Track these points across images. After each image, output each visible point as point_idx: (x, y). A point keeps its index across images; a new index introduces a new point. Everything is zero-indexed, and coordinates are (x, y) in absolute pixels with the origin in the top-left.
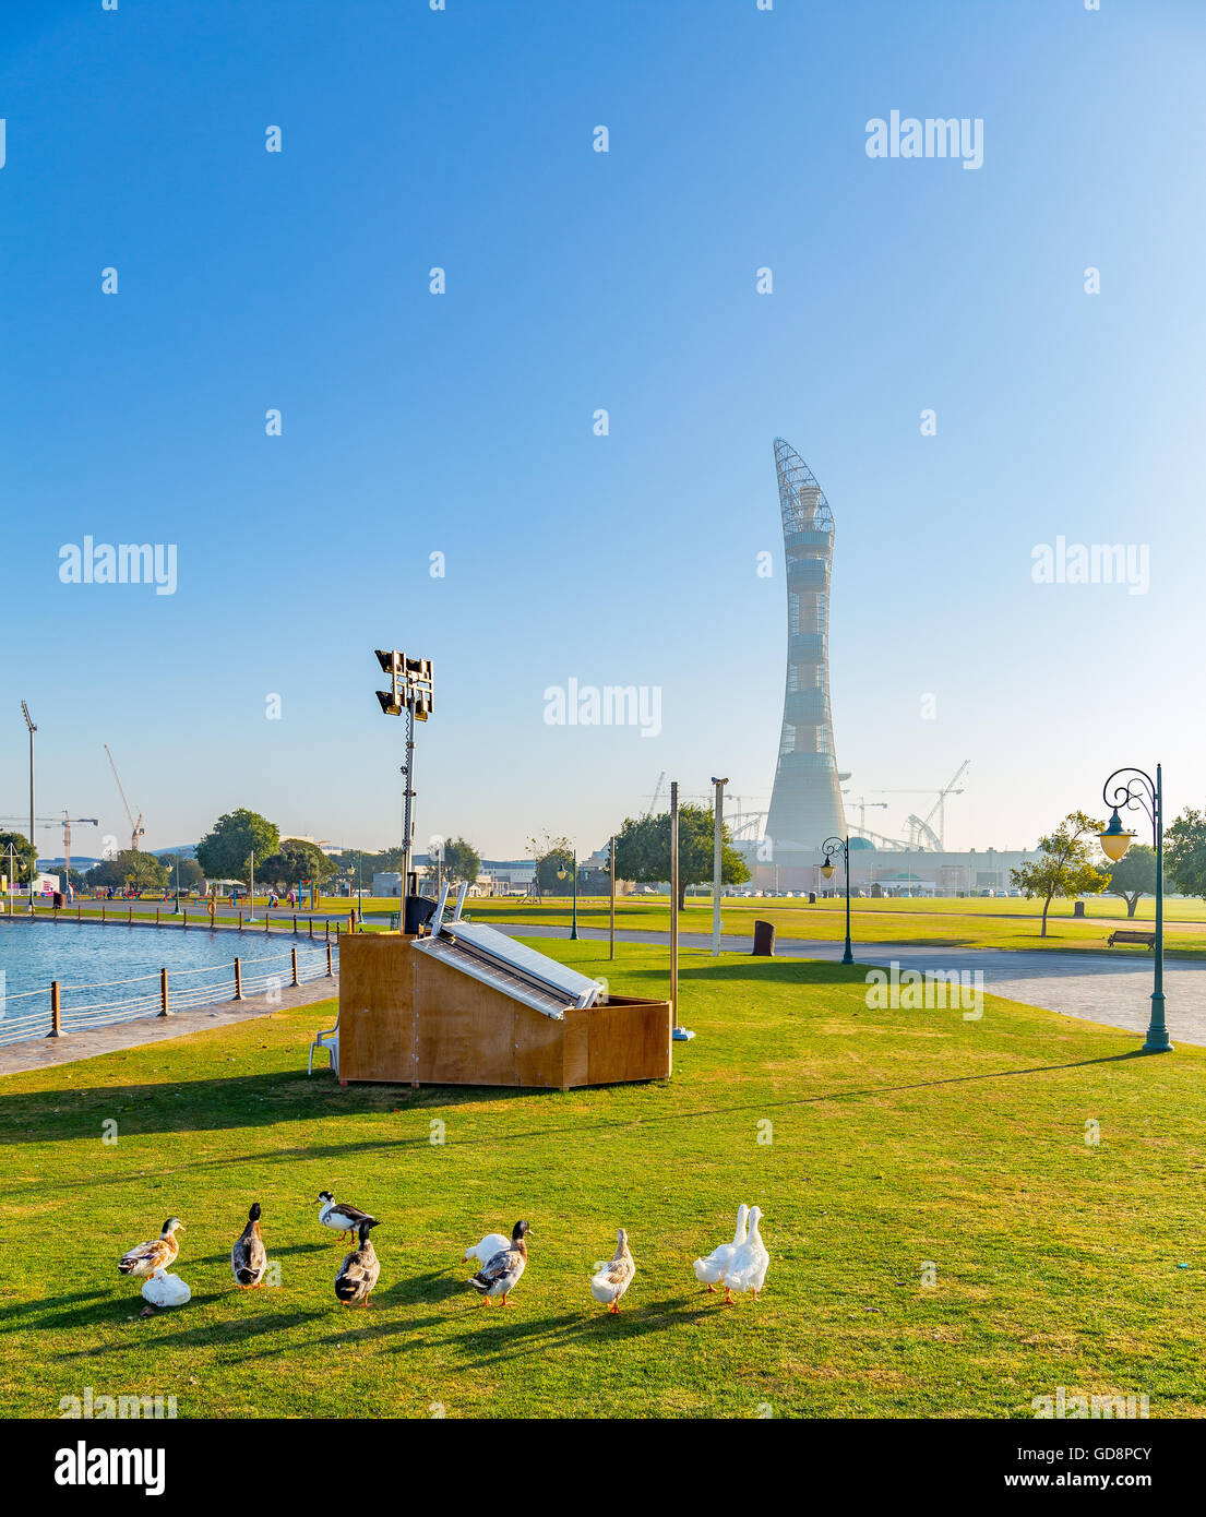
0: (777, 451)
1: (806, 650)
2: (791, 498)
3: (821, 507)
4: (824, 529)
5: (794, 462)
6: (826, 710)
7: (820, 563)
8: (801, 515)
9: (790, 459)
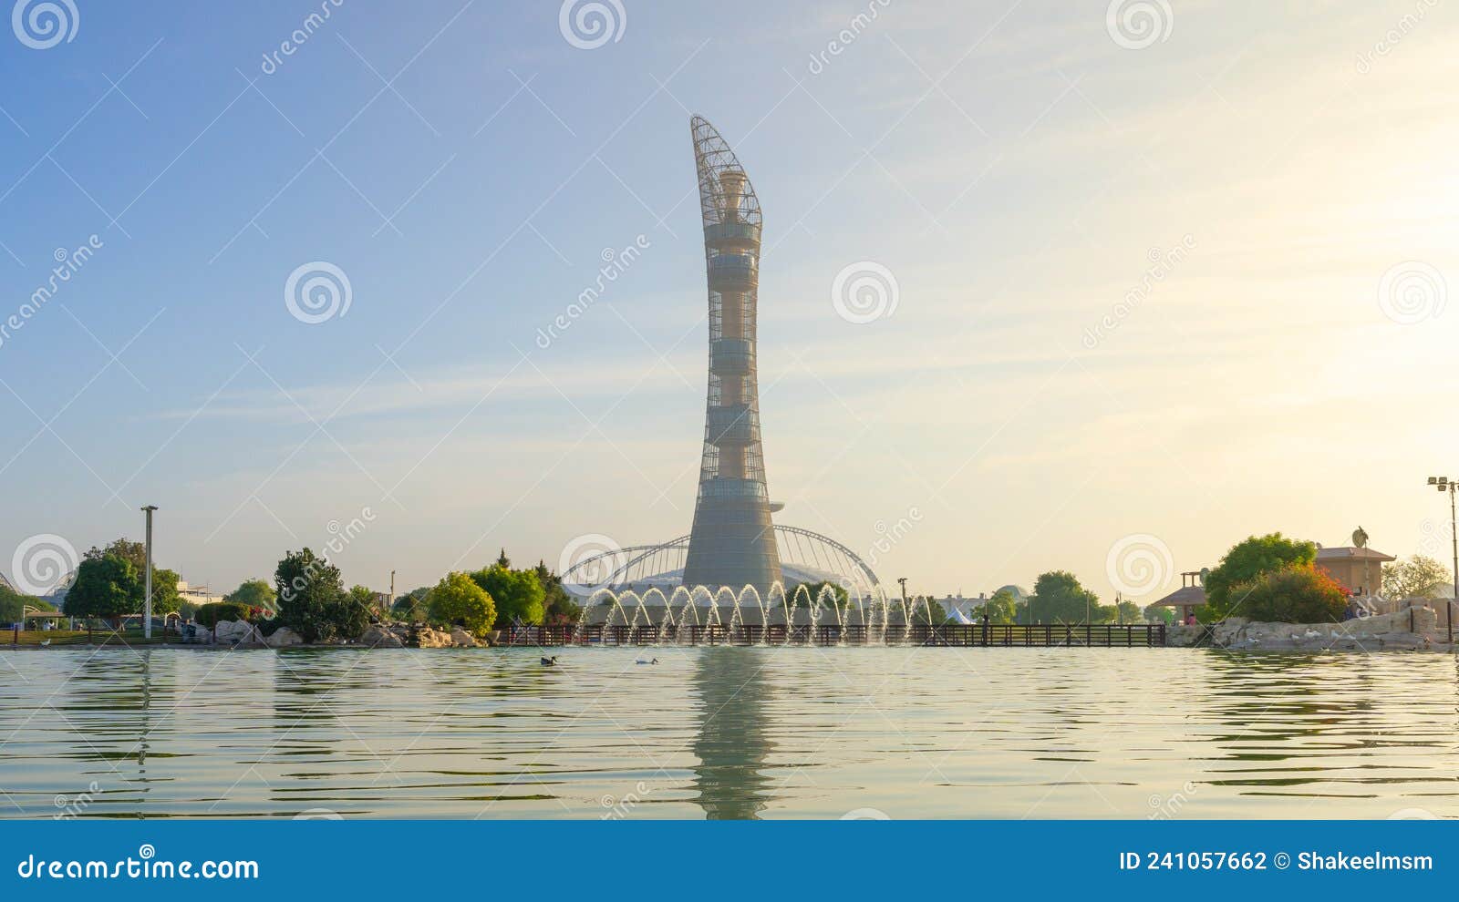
0: (695, 128)
1: (731, 359)
2: (711, 183)
3: (747, 196)
4: (752, 219)
5: (716, 144)
6: (754, 429)
7: (746, 259)
8: (724, 202)
9: (710, 140)
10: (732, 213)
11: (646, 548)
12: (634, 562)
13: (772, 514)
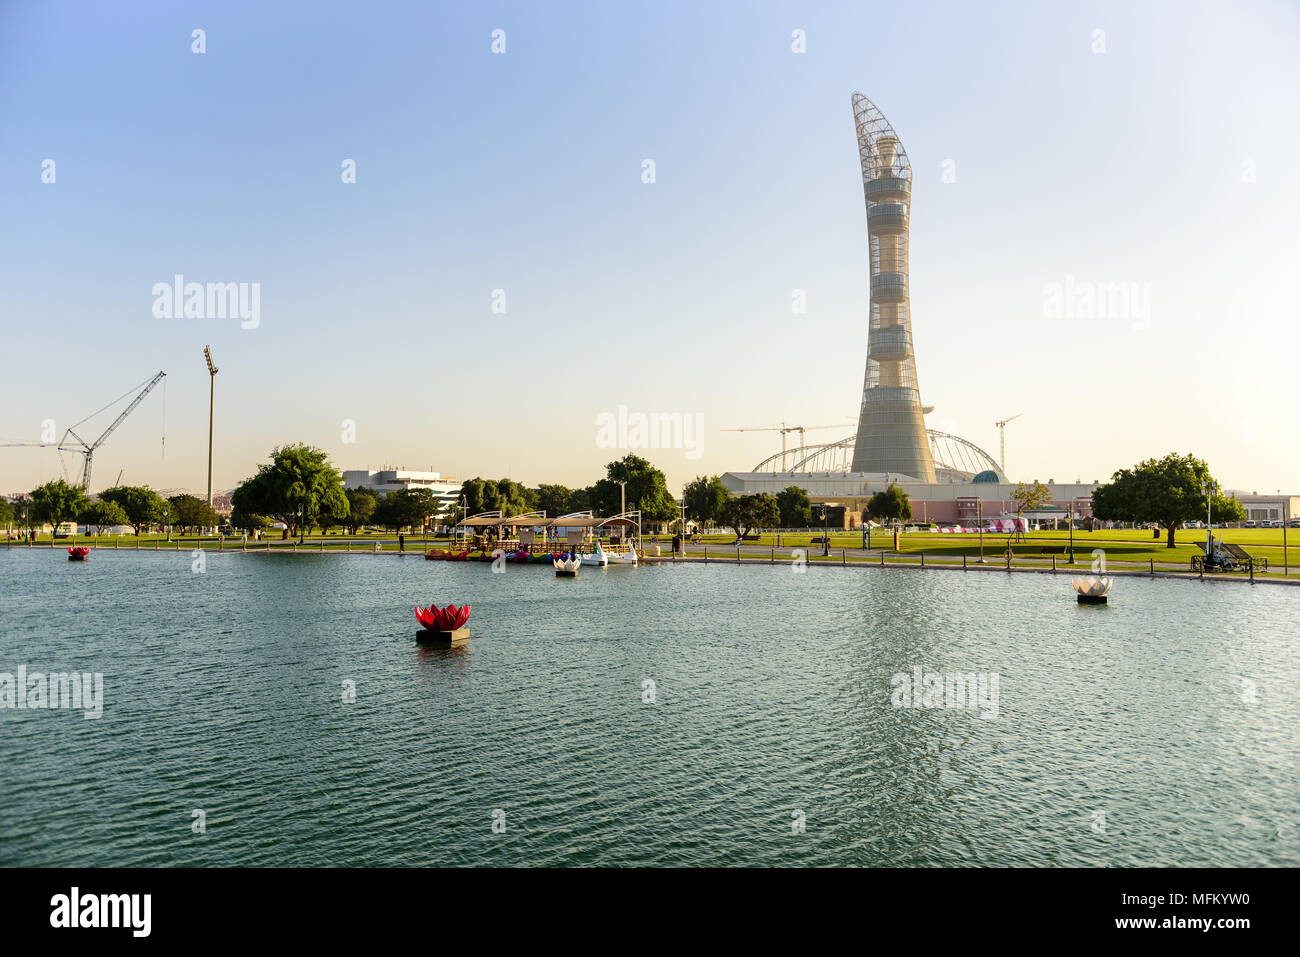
0: (855, 104)
1: (887, 289)
2: (869, 148)
3: (899, 156)
4: (902, 176)
6: (908, 346)
7: (899, 207)
8: (880, 163)
9: (868, 112)
10: (887, 171)
11: (819, 446)
12: (809, 458)
13: (925, 416)
